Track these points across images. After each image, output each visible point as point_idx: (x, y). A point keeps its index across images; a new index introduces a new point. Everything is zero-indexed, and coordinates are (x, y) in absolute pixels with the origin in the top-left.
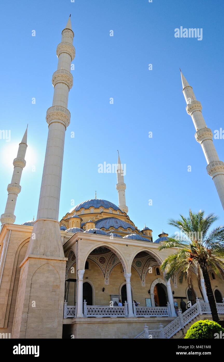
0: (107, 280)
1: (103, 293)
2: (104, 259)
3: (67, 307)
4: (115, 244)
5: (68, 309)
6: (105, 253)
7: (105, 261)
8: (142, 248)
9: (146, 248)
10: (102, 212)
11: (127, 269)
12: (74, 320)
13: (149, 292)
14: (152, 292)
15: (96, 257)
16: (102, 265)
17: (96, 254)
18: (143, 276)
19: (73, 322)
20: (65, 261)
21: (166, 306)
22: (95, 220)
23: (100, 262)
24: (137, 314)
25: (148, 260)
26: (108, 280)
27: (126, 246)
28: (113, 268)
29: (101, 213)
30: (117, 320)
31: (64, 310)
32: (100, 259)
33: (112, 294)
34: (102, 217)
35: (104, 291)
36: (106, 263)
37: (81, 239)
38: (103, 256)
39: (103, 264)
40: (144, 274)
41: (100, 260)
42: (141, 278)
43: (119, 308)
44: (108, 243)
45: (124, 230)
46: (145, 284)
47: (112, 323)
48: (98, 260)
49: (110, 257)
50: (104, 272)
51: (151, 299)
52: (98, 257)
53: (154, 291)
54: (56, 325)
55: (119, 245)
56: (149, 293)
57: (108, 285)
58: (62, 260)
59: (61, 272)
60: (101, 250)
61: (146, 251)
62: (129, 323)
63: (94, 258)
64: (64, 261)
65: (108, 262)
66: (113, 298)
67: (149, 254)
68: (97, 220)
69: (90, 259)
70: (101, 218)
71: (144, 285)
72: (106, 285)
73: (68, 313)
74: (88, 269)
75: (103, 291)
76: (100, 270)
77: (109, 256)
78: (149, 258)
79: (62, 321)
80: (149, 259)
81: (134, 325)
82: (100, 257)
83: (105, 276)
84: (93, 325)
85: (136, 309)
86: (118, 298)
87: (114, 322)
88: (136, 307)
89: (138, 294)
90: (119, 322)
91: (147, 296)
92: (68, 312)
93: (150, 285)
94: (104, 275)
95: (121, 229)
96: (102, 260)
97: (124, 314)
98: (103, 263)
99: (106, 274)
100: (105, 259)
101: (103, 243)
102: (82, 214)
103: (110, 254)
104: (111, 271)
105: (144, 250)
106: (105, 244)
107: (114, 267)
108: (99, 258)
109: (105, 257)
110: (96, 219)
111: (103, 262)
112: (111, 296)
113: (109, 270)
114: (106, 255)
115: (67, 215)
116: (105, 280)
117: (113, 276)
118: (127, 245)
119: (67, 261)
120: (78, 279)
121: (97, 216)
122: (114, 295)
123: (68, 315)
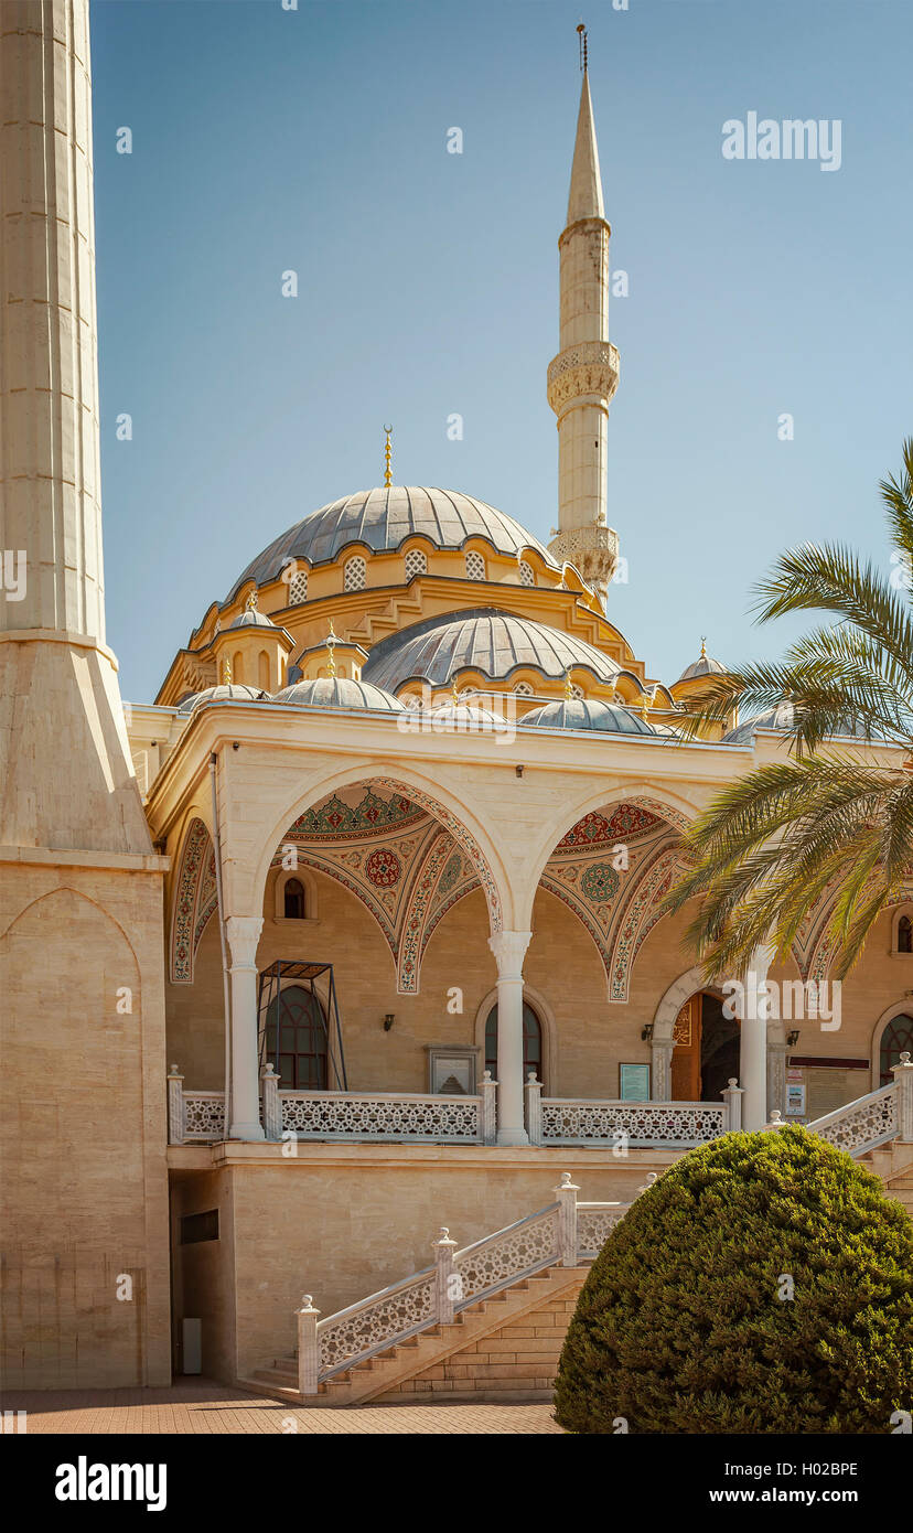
0: (409, 971)
1: (384, 1035)
2: (393, 859)
3: (184, 1096)
4: (446, 769)
5: (190, 1103)
6: (396, 828)
7: (396, 874)
8: (616, 783)
9: (640, 780)
10: (416, 578)
11: (506, 911)
12: (218, 1154)
13: (647, 1033)
14: (664, 1031)
15: (351, 851)
16: (380, 898)
17: (350, 838)
18: (617, 951)
19: (216, 1162)
20: (156, 876)
21: (721, 1099)
22: (369, 635)
23: (374, 878)
24: (545, 1134)
25: (658, 856)
26: (417, 972)
27: (514, 774)
28: (444, 911)
29: (408, 586)
30: (435, 1158)
31: (171, 1108)
32: (371, 864)
33: (433, 1041)
34: (415, 611)
35: (392, 1027)
36: (401, 881)
37: (236, 748)
38: (387, 846)
39: (388, 890)
40: (627, 937)
41: (368, 869)
42: (608, 963)
43: (449, 1103)
44: (402, 764)
45: (542, 685)
46: (627, 993)
47: (404, 1168)
48: (357, 866)
49: (426, 851)
50: (395, 932)
51: (651, 1065)
52: (359, 850)
53: (679, 1024)
54: (133, 1170)
55: (470, 770)
56: (644, 1038)
57: (415, 998)
58: (140, 867)
59: (138, 931)
60: (376, 813)
61: (641, 800)
62: (500, 1173)
63: (335, 860)
64: (150, 873)
65: (415, 877)
66: (438, 1061)
67: (665, 822)
68: (382, 635)
69: (316, 865)
70: (408, 621)
71: (618, 997)
72: (403, 997)
73: (190, 1125)
74: (303, 917)
75: (387, 1027)
76: (371, 920)
77: (417, 844)
78: (664, 842)
79: (163, 1155)
80: (665, 849)
81: (522, 1183)
82: (372, 849)
83: (396, 954)
84: (312, 1176)
85: (545, 1109)
86: (466, 1062)
87: (419, 1164)
88: (545, 1100)
89: (582, 1043)
90: (446, 1165)
91: (630, 1055)
92: (192, 1119)
93: (657, 996)
94: (395, 945)
95: (529, 681)
96: (383, 869)
97: (475, 1133)
98: (390, 884)
99: (404, 944)
100: (398, 863)
101: (369, 762)
102: (296, 602)
103: (422, 834)
104: (432, 928)
105: (626, 794)
106: (383, 768)
107: (451, 903)
108: (365, 856)
109: (395, 851)
110: (376, 626)
111: (386, 879)
112: (426, 1049)
113: (421, 920)
114: (404, 840)
115: (209, 622)
116: (399, 971)
117: (442, 952)
118: (519, 770)
119: (165, 875)
120: (229, 967)
121: (382, 609)
122: (446, 1048)
123: (190, 1129)
